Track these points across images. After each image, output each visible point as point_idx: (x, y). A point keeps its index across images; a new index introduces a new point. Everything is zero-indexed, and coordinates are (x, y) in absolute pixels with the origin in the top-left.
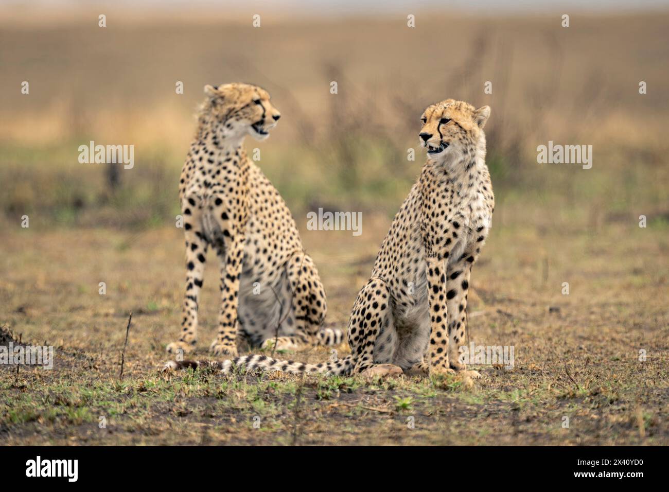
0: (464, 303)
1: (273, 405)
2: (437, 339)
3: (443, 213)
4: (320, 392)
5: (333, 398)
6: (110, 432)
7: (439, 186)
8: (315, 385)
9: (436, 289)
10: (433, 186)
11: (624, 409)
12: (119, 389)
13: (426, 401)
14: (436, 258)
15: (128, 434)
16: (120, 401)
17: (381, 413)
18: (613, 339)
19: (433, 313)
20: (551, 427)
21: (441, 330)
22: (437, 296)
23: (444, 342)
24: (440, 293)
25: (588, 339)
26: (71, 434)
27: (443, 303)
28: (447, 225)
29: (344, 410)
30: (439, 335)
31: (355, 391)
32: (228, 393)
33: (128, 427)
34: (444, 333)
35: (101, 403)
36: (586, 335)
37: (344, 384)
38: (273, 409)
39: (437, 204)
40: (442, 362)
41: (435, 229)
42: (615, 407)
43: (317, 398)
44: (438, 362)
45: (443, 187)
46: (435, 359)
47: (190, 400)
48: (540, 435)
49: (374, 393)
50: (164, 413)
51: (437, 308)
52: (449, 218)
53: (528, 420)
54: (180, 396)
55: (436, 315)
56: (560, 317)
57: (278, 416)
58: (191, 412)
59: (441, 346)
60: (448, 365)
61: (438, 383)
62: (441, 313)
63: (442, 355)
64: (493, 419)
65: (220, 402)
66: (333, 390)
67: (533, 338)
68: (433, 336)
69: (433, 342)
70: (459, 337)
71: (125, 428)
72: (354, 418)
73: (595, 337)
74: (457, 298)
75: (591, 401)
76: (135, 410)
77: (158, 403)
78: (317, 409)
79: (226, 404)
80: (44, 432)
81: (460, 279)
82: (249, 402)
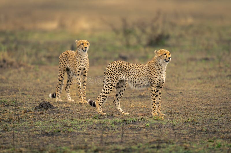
0: (160, 98)
1: (116, 126)
2: (154, 107)
3: (157, 77)
4: (127, 122)
5: (130, 123)
6: (78, 134)
7: (156, 71)
8: (126, 120)
9: (154, 95)
10: (154, 70)
11: (200, 125)
12: (79, 122)
13: (153, 124)
14: (154, 88)
15: (82, 135)
16: (80, 125)
17: (142, 127)
18: (196, 102)
19: (153, 100)
20: (183, 131)
21: (155, 104)
22: (154, 96)
23: (156, 107)
24: (155, 96)
25: (190, 102)
26: (69, 135)
27: (156, 98)
28: (157, 80)
29: (133, 127)
30: (155, 105)
31: (136, 122)
32: (105, 123)
33: (82, 133)
34: (156, 105)
35: (75, 126)
36: (189, 101)
37: (133, 120)
38: (116, 127)
39: (155, 75)
40: (156, 112)
41: (154, 81)
42: (197, 124)
43: (127, 123)
44: (155, 112)
45: (157, 71)
46: (154, 111)
47: (97, 125)
48: (180, 133)
49: (140, 122)
50: (91, 128)
51: (154, 99)
52: (158, 79)
53: (177, 129)
54: (94, 124)
55: (154, 101)
56: (182, 95)
57: (118, 129)
58: (97, 128)
59: (155, 108)
60: (157, 112)
61: (155, 119)
62: (155, 100)
63: (155, 110)
64: (169, 128)
65: (104, 125)
66: (130, 121)
67: (176, 101)
68: (153, 106)
69: (153, 107)
70: (159, 106)
71: (81, 133)
72: (136, 129)
73: (191, 101)
74: (158, 97)
75: (192, 123)
76: (84, 128)
77: (89, 125)
78: (127, 127)
79: (105, 125)
80: (62, 135)
81: (159, 92)
82: (110, 125)
